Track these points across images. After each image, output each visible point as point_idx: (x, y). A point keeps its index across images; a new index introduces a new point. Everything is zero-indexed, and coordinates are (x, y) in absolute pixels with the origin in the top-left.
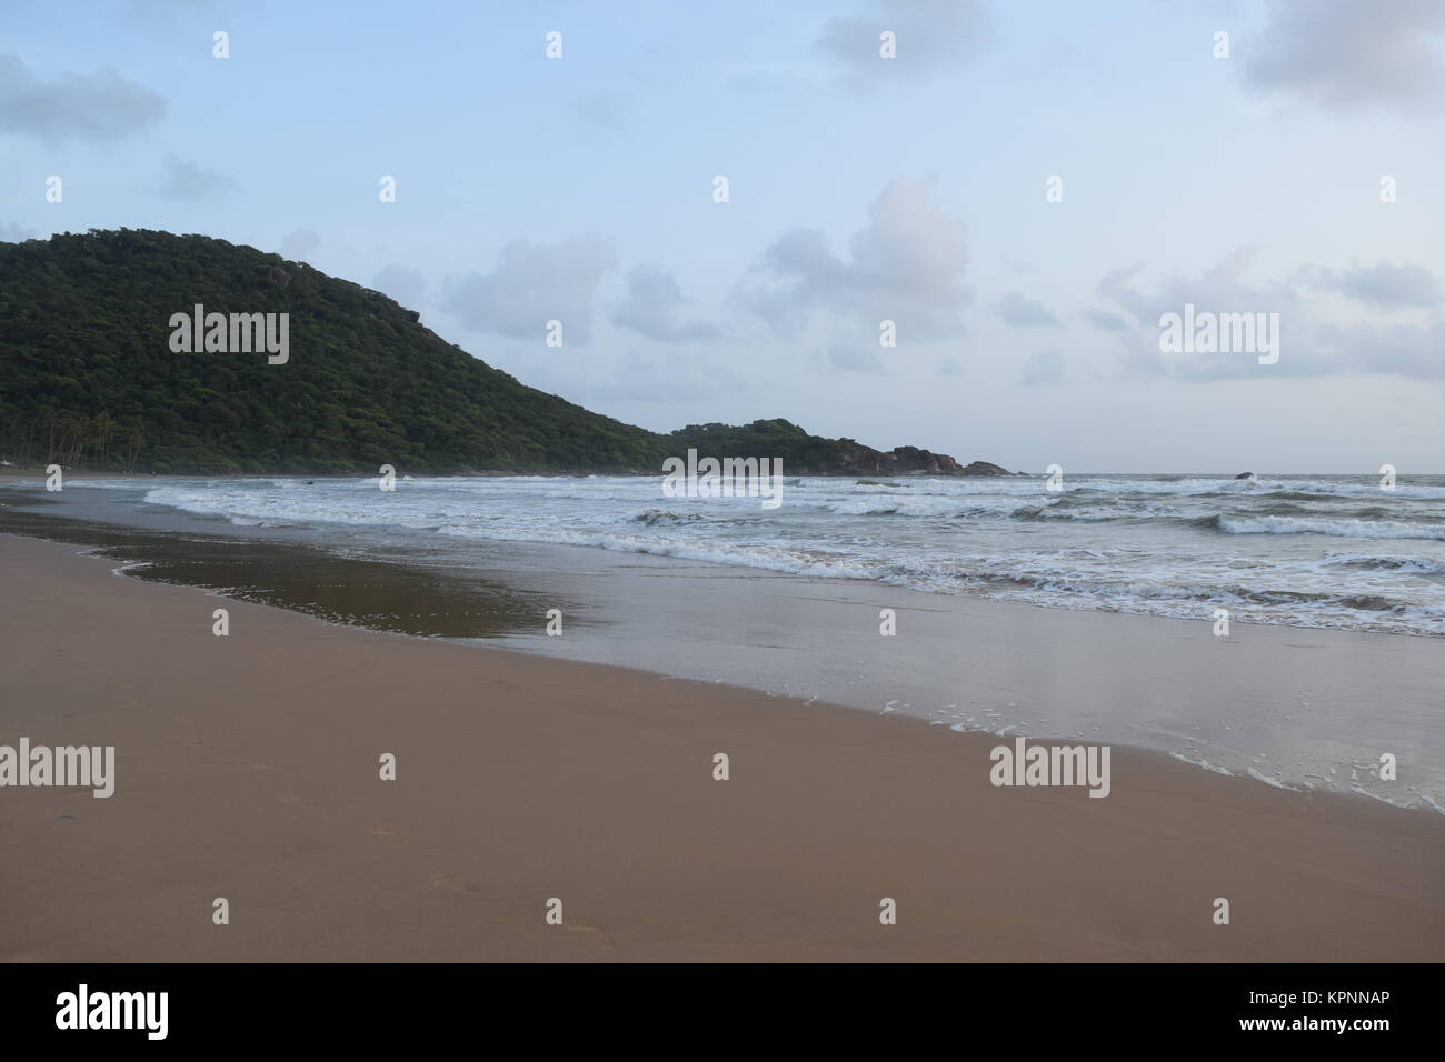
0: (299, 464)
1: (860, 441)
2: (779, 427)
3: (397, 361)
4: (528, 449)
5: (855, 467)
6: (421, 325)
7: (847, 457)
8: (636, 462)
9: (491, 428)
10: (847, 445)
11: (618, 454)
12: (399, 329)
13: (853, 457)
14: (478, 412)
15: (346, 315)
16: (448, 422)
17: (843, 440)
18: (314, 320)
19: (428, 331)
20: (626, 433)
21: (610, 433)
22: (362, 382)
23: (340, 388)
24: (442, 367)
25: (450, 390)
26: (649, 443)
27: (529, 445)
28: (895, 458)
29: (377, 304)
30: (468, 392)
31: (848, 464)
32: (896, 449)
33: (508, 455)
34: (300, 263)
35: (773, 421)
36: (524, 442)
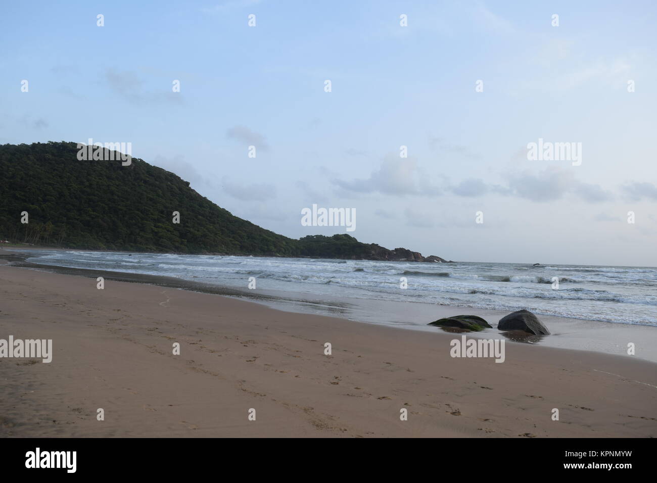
0: (132, 246)
1: (381, 245)
2: (345, 238)
3: (178, 203)
4: (233, 244)
5: (376, 257)
6: (190, 188)
7: (373, 252)
8: (280, 251)
9: (216, 234)
10: (374, 246)
11: (272, 248)
12: (180, 189)
13: (376, 252)
14: (212, 227)
15: (157, 183)
16: (198, 231)
17: (373, 244)
18: (143, 184)
19: (193, 191)
20: (277, 238)
21: (270, 238)
22: (162, 212)
23: (152, 214)
24: (197, 206)
25: (200, 217)
26: (287, 243)
27: (233, 242)
28: (395, 253)
29: (171, 178)
30: (208, 218)
31: (373, 255)
32: (395, 249)
33: (223, 246)
34: (139, 159)
35: (343, 235)
36: (231, 241)
